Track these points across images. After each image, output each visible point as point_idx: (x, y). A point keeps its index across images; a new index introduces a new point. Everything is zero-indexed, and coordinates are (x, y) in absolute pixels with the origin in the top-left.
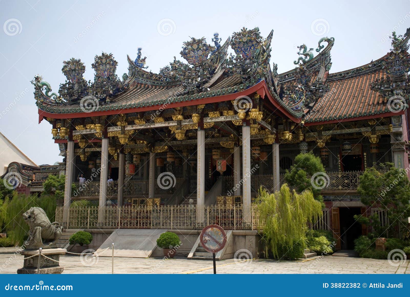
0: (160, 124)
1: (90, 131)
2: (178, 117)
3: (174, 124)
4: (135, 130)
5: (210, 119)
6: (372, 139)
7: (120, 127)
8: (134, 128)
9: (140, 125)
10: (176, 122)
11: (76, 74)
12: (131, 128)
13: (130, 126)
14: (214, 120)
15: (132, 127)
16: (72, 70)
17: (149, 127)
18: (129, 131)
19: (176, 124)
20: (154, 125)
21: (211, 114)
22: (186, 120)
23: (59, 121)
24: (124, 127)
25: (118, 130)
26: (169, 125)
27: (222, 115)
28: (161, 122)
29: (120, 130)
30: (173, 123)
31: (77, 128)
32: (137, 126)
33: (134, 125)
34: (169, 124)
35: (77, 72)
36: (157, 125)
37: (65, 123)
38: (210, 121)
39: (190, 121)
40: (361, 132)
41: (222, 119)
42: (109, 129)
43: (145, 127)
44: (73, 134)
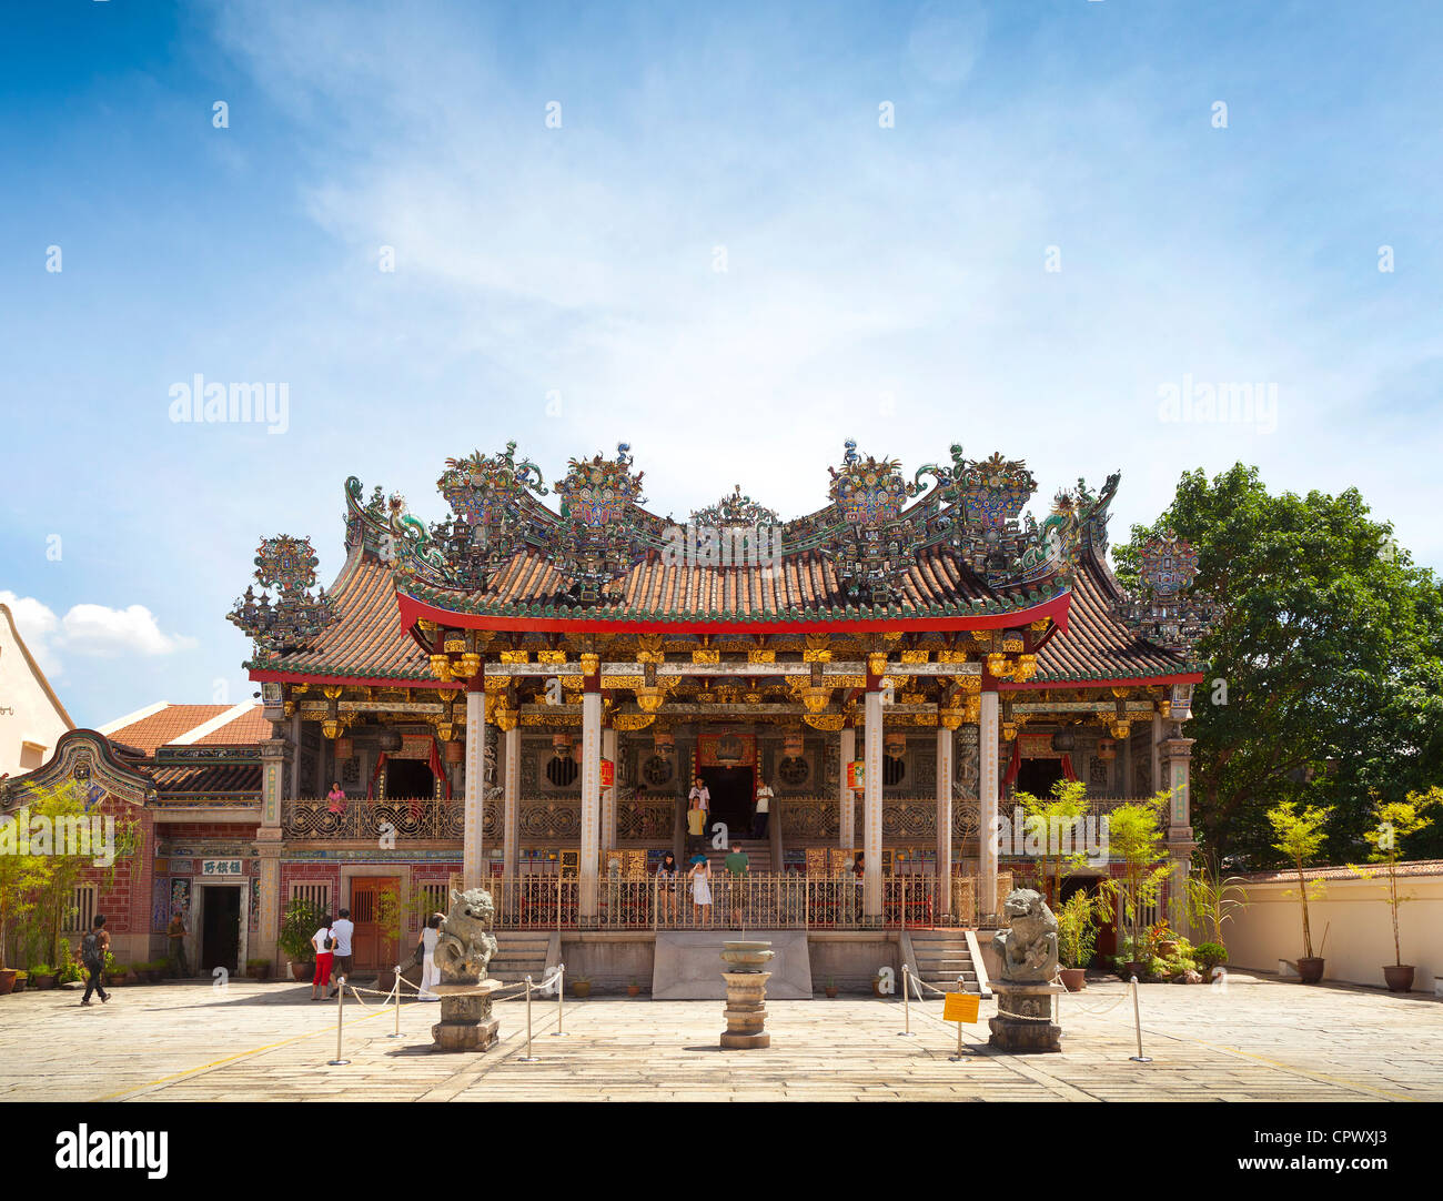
0: (761, 666)
1: (544, 669)
2: (820, 655)
3: (802, 671)
4: (684, 676)
5: (901, 666)
6: (1120, 729)
7: (642, 666)
8: (685, 671)
9: (704, 664)
10: (808, 665)
11: (486, 502)
12: (676, 672)
13: (674, 665)
14: (910, 671)
15: (680, 668)
16: (475, 488)
17: (729, 672)
18: (668, 678)
19: (809, 672)
20: (745, 667)
21: (908, 657)
22: (837, 664)
23: (456, 634)
24: (655, 666)
25: (636, 672)
26: (787, 673)
27: (933, 658)
28: (766, 664)
29: (642, 672)
30: (799, 668)
31: (506, 656)
32: (694, 668)
33: (684, 665)
34: (787, 668)
35: (490, 495)
36: (754, 669)
37: (477, 643)
38: (900, 671)
39: (846, 666)
40: (1095, 712)
41: (932, 669)
42: (606, 668)
43: (718, 672)
44: (486, 673)
